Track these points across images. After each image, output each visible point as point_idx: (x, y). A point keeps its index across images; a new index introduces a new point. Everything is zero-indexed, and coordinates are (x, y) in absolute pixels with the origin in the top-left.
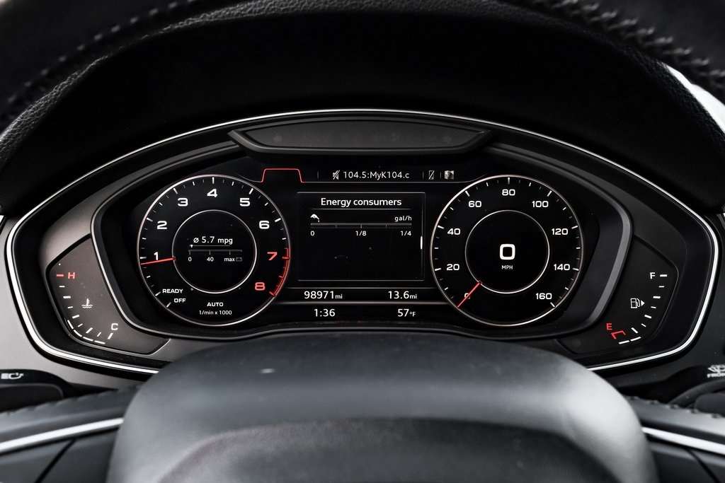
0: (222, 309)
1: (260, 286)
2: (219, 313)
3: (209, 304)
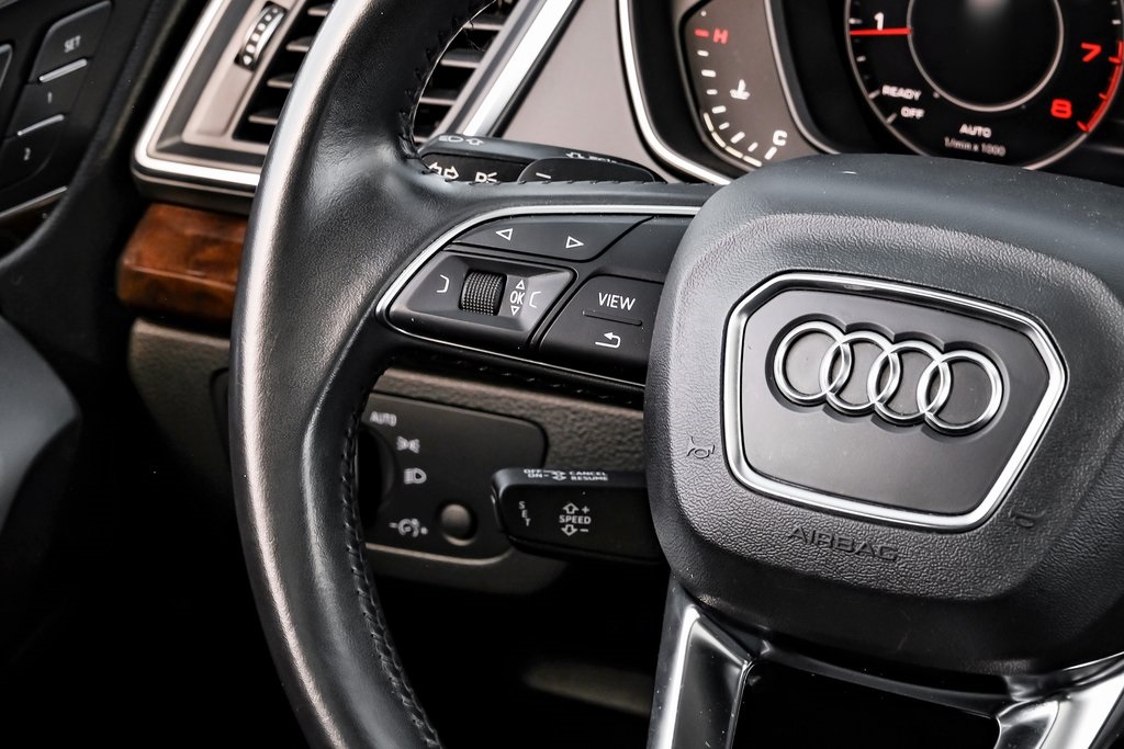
0: (987, 141)
1: (1061, 109)
2: (980, 148)
3: (964, 129)
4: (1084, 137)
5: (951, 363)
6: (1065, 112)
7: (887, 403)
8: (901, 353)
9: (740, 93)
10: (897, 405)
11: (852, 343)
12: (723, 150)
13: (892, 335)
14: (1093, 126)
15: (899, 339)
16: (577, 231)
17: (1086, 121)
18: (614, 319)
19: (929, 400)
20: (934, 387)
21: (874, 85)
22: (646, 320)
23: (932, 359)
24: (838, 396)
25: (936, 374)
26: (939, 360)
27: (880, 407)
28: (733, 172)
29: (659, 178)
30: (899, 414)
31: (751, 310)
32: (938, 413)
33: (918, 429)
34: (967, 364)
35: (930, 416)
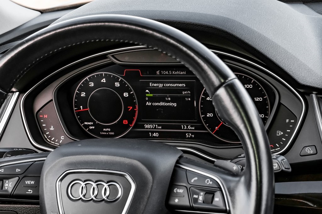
4: (131, 127)
5: (109, 186)
6: (126, 123)
7: (96, 197)
8: (97, 185)
9: (52, 129)
10: (98, 197)
11: (86, 184)
12: (50, 142)
13: (94, 181)
14: (133, 125)
15: (96, 182)
16: (18, 167)
17: (131, 124)
18: (30, 187)
19: (105, 195)
20: (106, 191)
21: (82, 122)
22: (37, 186)
23: (104, 186)
24: (84, 197)
25: (106, 189)
26: (106, 185)
27: (94, 198)
28: (54, 147)
29: (36, 152)
30: (98, 199)
31: (61, 180)
32: (107, 197)
33: (103, 202)
34: (113, 186)
35: (106, 199)
